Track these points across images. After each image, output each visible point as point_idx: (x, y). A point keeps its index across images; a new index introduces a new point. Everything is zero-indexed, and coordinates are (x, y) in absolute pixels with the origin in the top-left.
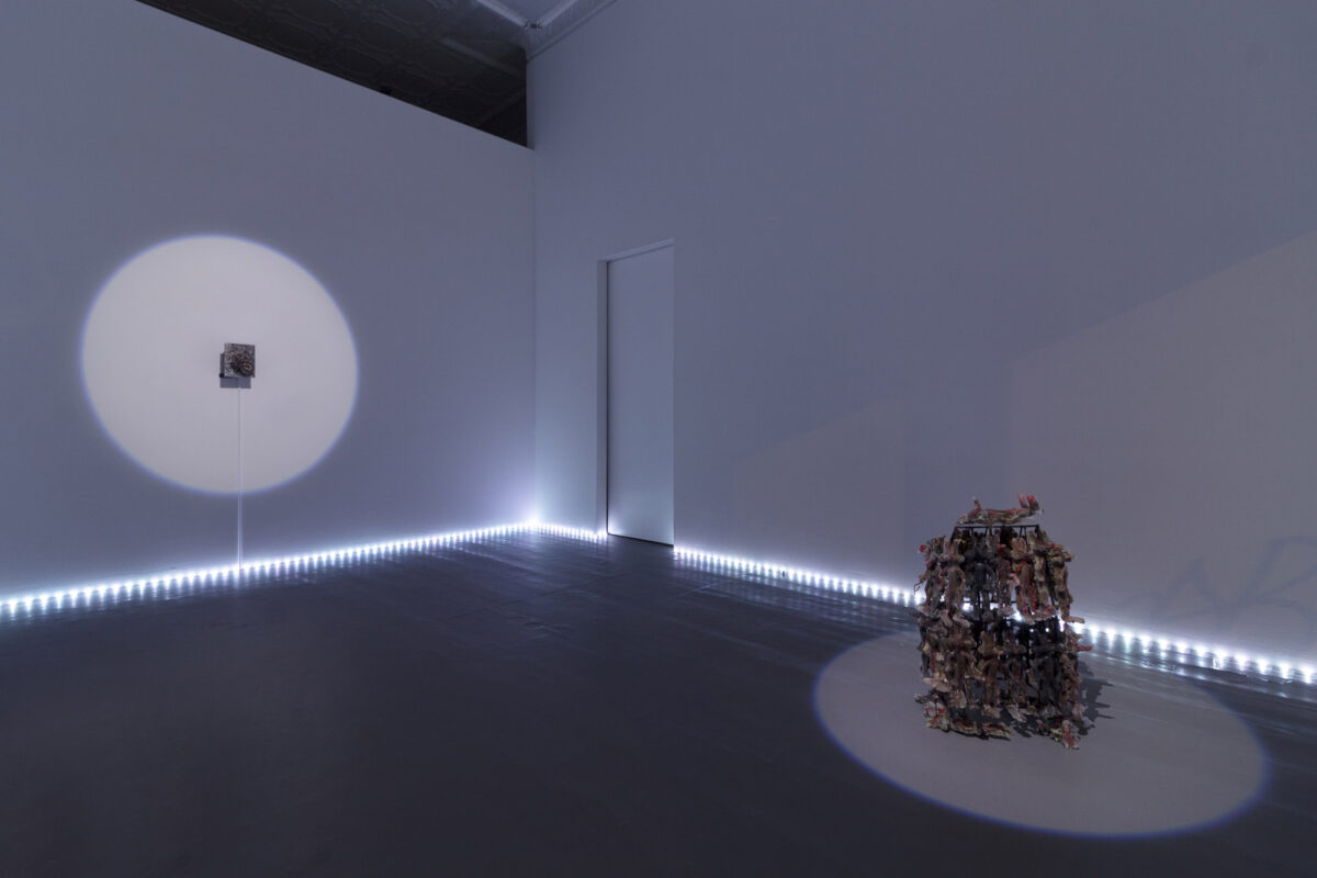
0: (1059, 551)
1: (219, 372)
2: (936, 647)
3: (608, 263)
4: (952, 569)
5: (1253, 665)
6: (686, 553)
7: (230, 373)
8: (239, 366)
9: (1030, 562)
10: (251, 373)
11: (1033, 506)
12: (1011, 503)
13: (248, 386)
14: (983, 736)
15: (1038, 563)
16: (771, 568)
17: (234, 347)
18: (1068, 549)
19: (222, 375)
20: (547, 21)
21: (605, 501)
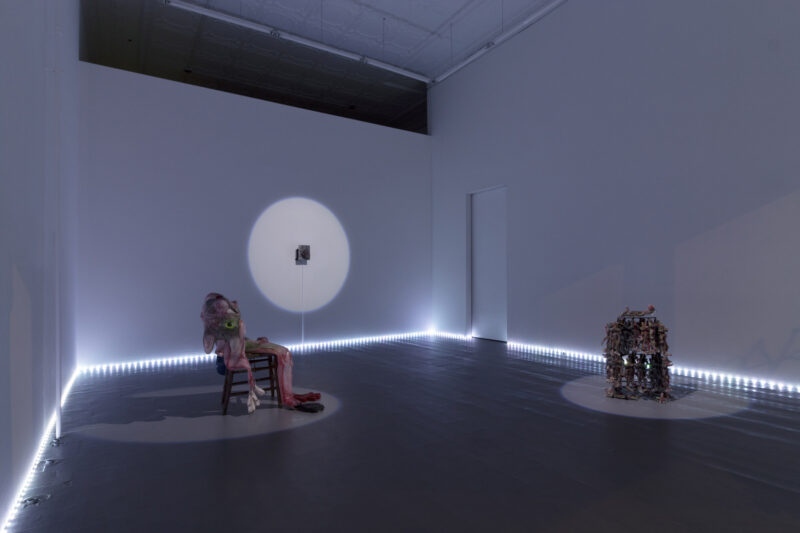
0: (663, 327)
1: (295, 257)
2: (611, 367)
3: (472, 195)
4: (615, 334)
5: (776, 387)
6: (513, 345)
7: (300, 258)
8: (303, 255)
9: (648, 331)
10: (308, 258)
11: (652, 309)
12: (644, 309)
13: (305, 264)
14: (626, 399)
15: (651, 331)
16: (557, 351)
17: (302, 247)
18: (666, 327)
19: (297, 259)
20: (439, 79)
21: (470, 318)
